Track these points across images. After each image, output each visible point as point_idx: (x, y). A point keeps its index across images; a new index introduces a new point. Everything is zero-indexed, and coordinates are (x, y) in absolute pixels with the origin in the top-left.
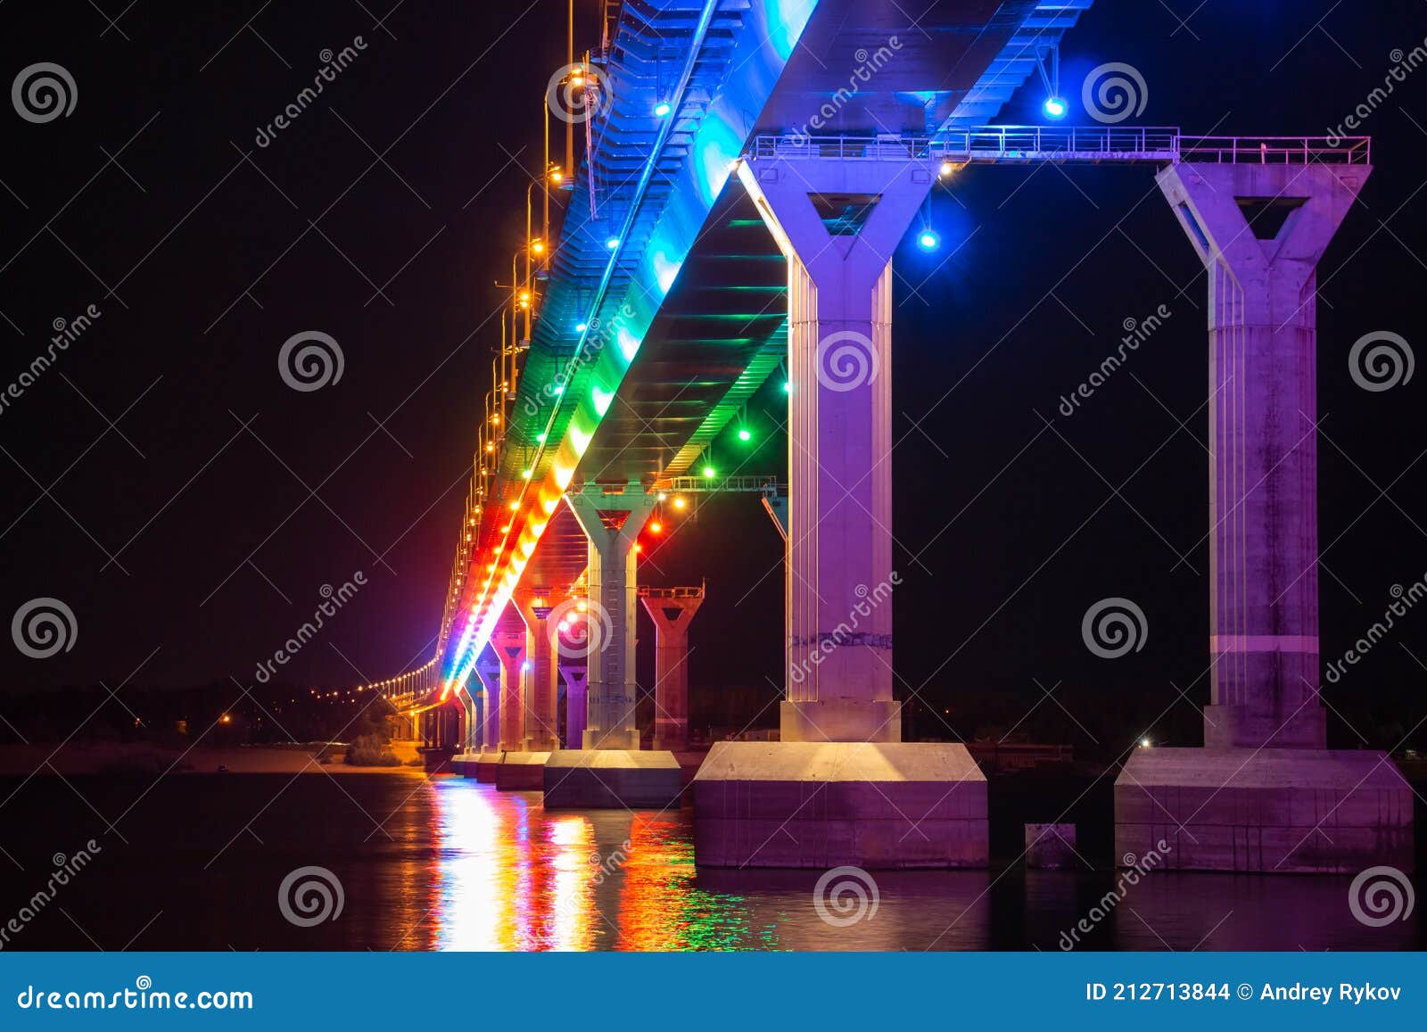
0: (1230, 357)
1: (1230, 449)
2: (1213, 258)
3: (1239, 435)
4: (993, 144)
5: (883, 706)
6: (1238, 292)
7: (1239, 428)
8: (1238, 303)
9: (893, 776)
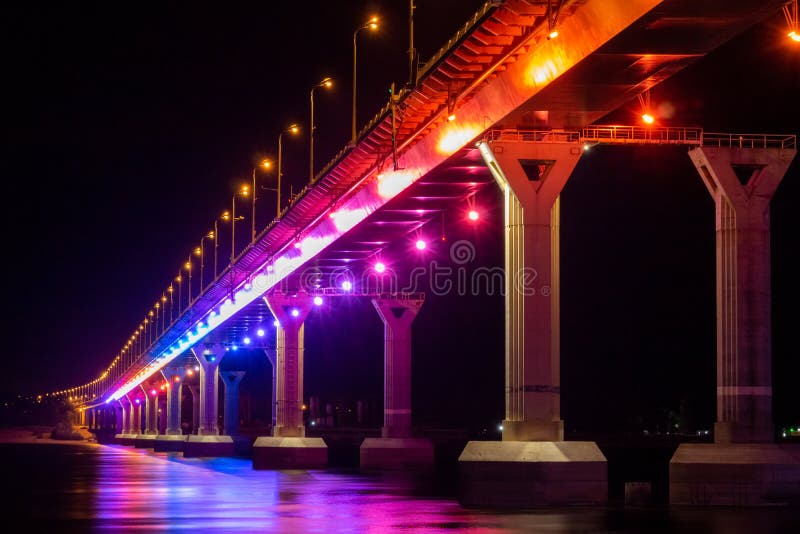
0: (729, 245)
1: (729, 291)
2: (719, 195)
3: (734, 285)
4: (607, 135)
5: (557, 422)
6: (733, 213)
7: (734, 281)
8: (733, 217)
9: (563, 459)
